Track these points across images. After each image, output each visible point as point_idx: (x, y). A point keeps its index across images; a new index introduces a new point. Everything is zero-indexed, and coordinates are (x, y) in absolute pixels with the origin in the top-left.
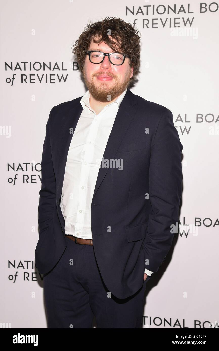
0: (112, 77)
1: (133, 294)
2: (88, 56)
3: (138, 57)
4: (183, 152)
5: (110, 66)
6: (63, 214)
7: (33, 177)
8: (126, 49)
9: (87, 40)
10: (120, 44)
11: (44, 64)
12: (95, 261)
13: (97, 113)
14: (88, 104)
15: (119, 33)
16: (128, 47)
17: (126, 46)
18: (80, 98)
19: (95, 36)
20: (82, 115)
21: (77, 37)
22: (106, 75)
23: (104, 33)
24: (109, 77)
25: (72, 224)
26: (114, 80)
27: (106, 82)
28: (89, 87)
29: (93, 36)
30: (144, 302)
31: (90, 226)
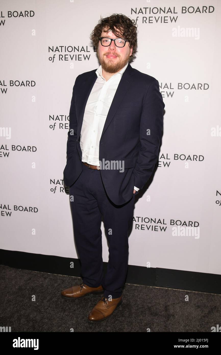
0: (116, 56)
1: (126, 202)
2: (100, 41)
3: (136, 41)
4: (165, 109)
5: (115, 48)
6: (82, 149)
7: (66, 124)
8: (126, 36)
9: (99, 30)
10: (122, 33)
11: (75, 48)
12: (101, 180)
13: (107, 80)
14: (101, 74)
15: (121, 25)
16: (128, 35)
17: (126, 34)
18: (96, 70)
19: (105, 27)
20: (97, 81)
21: (93, 28)
22: (112, 55)
23: (111, 25)
24: (114, 55)
25: (87, 155)
26: (118, 58)
27: (112, 59)
28: (101, 63)
29: (103, 27)
30: (133, 208)
31: (98, 157)
